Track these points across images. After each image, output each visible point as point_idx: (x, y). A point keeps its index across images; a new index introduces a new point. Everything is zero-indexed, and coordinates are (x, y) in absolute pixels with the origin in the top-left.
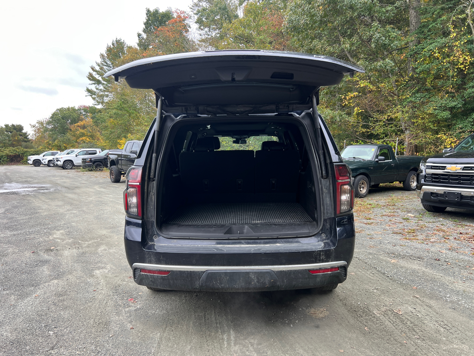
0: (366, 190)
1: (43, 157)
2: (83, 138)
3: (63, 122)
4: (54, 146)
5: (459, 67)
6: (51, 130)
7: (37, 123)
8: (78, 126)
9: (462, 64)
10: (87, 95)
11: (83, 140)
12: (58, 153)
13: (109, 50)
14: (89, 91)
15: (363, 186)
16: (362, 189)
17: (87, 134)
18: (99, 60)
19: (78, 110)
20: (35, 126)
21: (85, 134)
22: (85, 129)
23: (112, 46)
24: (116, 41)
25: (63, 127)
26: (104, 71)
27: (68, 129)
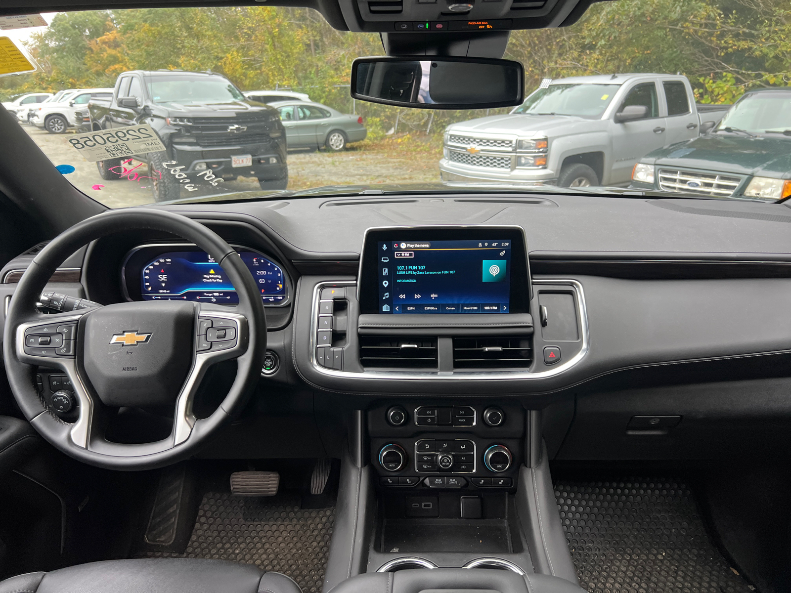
1: (20, 105)
2: (116, 66)
3: (75, 33)
4: (51, 82)
6: (57, 50)
7: (31, 37)
8: (104, 43)
11: (116, 69)
12: (48, 96)
17: (122, 57)
20: (28, 42)
21: (118, 59)
22: (118, 49)
25: (75, 44)
27: (86, 48)
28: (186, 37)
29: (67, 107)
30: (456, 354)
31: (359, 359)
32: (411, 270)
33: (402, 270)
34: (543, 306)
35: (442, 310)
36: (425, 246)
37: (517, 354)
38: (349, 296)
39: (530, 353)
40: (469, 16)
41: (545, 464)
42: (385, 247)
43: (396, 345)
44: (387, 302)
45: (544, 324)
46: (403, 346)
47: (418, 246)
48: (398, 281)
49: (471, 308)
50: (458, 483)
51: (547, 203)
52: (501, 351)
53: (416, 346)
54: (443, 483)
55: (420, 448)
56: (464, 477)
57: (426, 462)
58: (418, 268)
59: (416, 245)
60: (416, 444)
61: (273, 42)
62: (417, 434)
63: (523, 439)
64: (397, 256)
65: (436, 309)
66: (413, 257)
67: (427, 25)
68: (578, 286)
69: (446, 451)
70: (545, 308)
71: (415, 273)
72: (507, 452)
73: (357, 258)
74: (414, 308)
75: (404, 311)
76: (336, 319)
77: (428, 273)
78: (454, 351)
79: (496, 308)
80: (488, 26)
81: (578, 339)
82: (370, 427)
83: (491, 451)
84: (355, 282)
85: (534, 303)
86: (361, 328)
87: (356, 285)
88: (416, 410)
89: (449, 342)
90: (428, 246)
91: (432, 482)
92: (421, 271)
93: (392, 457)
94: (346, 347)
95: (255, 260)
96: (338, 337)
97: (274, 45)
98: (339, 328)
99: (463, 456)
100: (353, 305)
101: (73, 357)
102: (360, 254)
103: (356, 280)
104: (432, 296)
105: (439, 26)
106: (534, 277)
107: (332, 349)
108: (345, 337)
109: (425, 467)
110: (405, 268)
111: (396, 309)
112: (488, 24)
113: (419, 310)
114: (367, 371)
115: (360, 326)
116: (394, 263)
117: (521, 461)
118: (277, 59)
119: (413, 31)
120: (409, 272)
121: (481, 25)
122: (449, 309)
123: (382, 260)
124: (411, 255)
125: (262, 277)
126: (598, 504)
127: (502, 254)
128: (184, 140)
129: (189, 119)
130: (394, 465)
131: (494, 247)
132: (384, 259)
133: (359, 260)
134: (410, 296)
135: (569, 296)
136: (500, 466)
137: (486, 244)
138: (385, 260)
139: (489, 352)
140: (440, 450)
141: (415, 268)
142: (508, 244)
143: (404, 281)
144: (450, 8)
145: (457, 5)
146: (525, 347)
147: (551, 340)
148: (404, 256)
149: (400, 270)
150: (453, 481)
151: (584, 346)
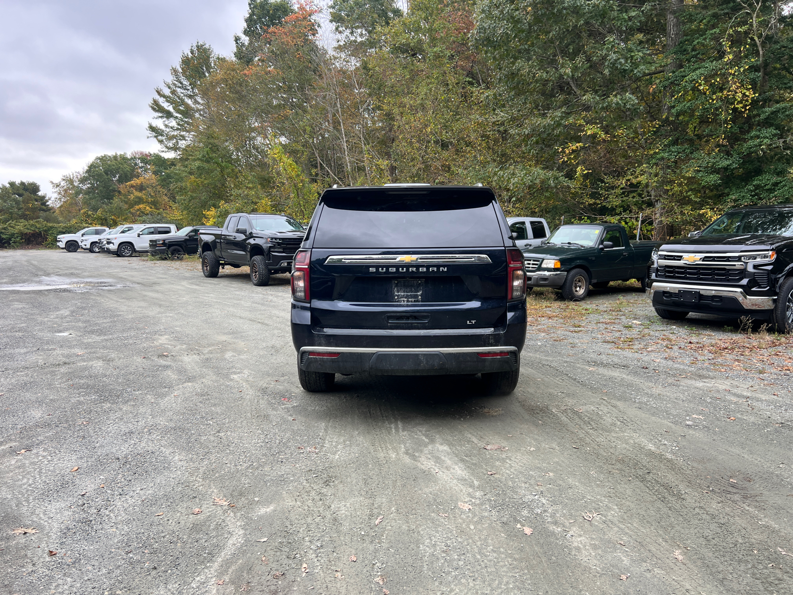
0: (584, 290)
1: (82, 236)
2: (141, 206)
5: (736, 106)
6: (87, 192)
7: (63, 180)
8: (132, 186)
9: (740, 102)
10: (150, 135)
11: (140, 209)
12: (105, 230)
13: (186, 62)
14: (152, 128)
15: (580, 284)
16: (578, 289)
17: (147, 199)
18: (170, 79)
19: (132, 158)
20: (60, 184)
21: (143, 200)
22: (143, 192)
23: (190, 55)
24: (198, 46)
25: (106, 187)
26: (177, 97)
27: (115, 191)
29: (135, 237)
128: (276, 250)
129: (280, 239)
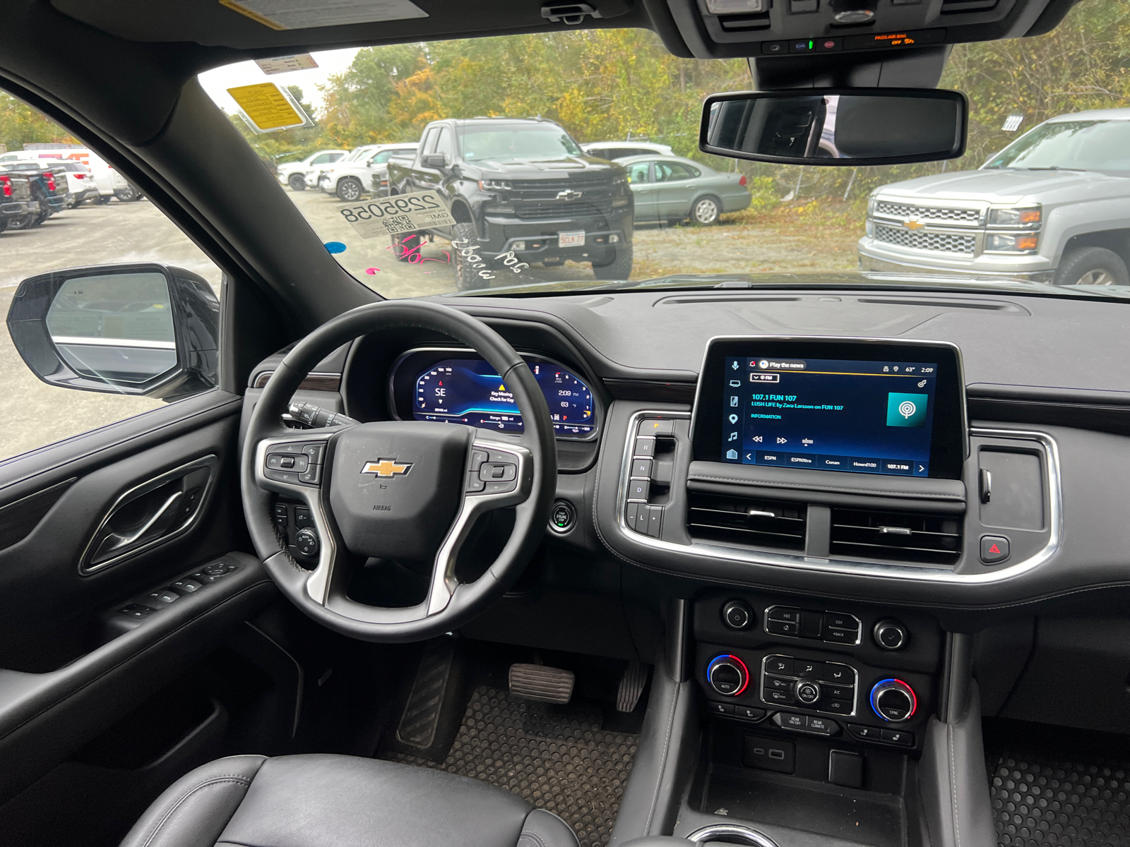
1: (311, 165)
2: (426, 114)
3: (381, 74)
4: (348, 136)
6: (359, 95)
7: (329, 80)
8: (414, 84)
11: (424, 118)
12: (342, 154)
17: (433, 102)
20: (324, 87)
21: (429, 105)
22: (430, 92)
27: (391, 93)
28: (514, 73)
29: (363, 168)
30: (835, 533)
31: (685, 526)
32: (773, 401)
33: (759, 401)
34: (985, 471)
35: (818, 463)
36: (798, 366)
37: (936, 541)
38: (678, 433)
39: (958, 543)
40: (876, 28)
41: (973, 718)
42: (735, 366)
43: (743, 510)
44: (733, 445)
45: (985, 498)
46: (753, 512)
47: (787, 366)
48: (753, 416)
49: (867, 465)
50: (826, 728)
51: (1013, 309)
52: (907, 535)
53: (772, 515)
54: (803, 726)
55: (769, 667)
56: (834, 720)
57: (778, 689)
58: (785, 398)
59: (784, 365)
60: (764, 659)
61: (628, 74)
62: (767, 646)
63: (937, 675)
64: (753, 379)
65: (810, 461)
66: (778, 381)
67: (811, 44)
68: (1049, 443)
69: (810, 678)
70: (989, 474)
71: (779, 405)
72: (908, 691)
73: (694, 379)
74: (774, 458)
75: (759, 460)
76: (657, 464)
77: (800, 406)
78: (832, 529)
79: (906, 468)
80: (907, 41)
81: (1043, 527)
82: (697, 626)
83: (883, 686)
84: (689, 413)
85: (971, 464)
86: (692, 480)
87: (690, 418)
88: (767, 610)
89: (825, 514)
90: (802, 366)
91: (785, 721)
92: (789, 403)
93: (727, 675)
94: (668, 506)
95: (557, 376)
96: (657, 490)
97: (629, 79)
98: (661, 477)
99: (837, 688)
100: (683, 446)
101: (318, 486)
102: (698, 374)
103: (691, 411)
104: (804, 441)
105: (829, 45)
106: (974, 424)
107: (648, 507)
108: (669, 492)
109: (776, 697)
110: (764, 397)
111: (748, 456)
112: (907, 38)
113: (783, 460)
114: (697, 544)
115: (690, 477)
116: (748, 390)
117: (931, 709)
118: (631, 97)
119: (789, 53)
120: (770, 404)
121: (896, 39)
122: (832, 463)
123: (731, 385)
124: (775, 378)
125: (565, 399)
126: (1075, 799)
127: (921, 384)
128: (499, 210)
129: (507, 182)
130: (728, 687)
131: (909, 373)
132: (733, 383)
133: (696, 382)
134: (770, 439)
135: (1033, 459)
136: (896, 713)
137: (896, 369)
138: (735, 384)
139: (889, 534)
140: (801, 674)
141: (780, 398)
142: (931, 370)
143: (763, 416)
144: (837, 17)
145: (848, 13)
146: (949, 532)
147: (994, 525)
148: (764, 380)
149: (756, 400)
150: (818, 724)
151: (1053, 540)
